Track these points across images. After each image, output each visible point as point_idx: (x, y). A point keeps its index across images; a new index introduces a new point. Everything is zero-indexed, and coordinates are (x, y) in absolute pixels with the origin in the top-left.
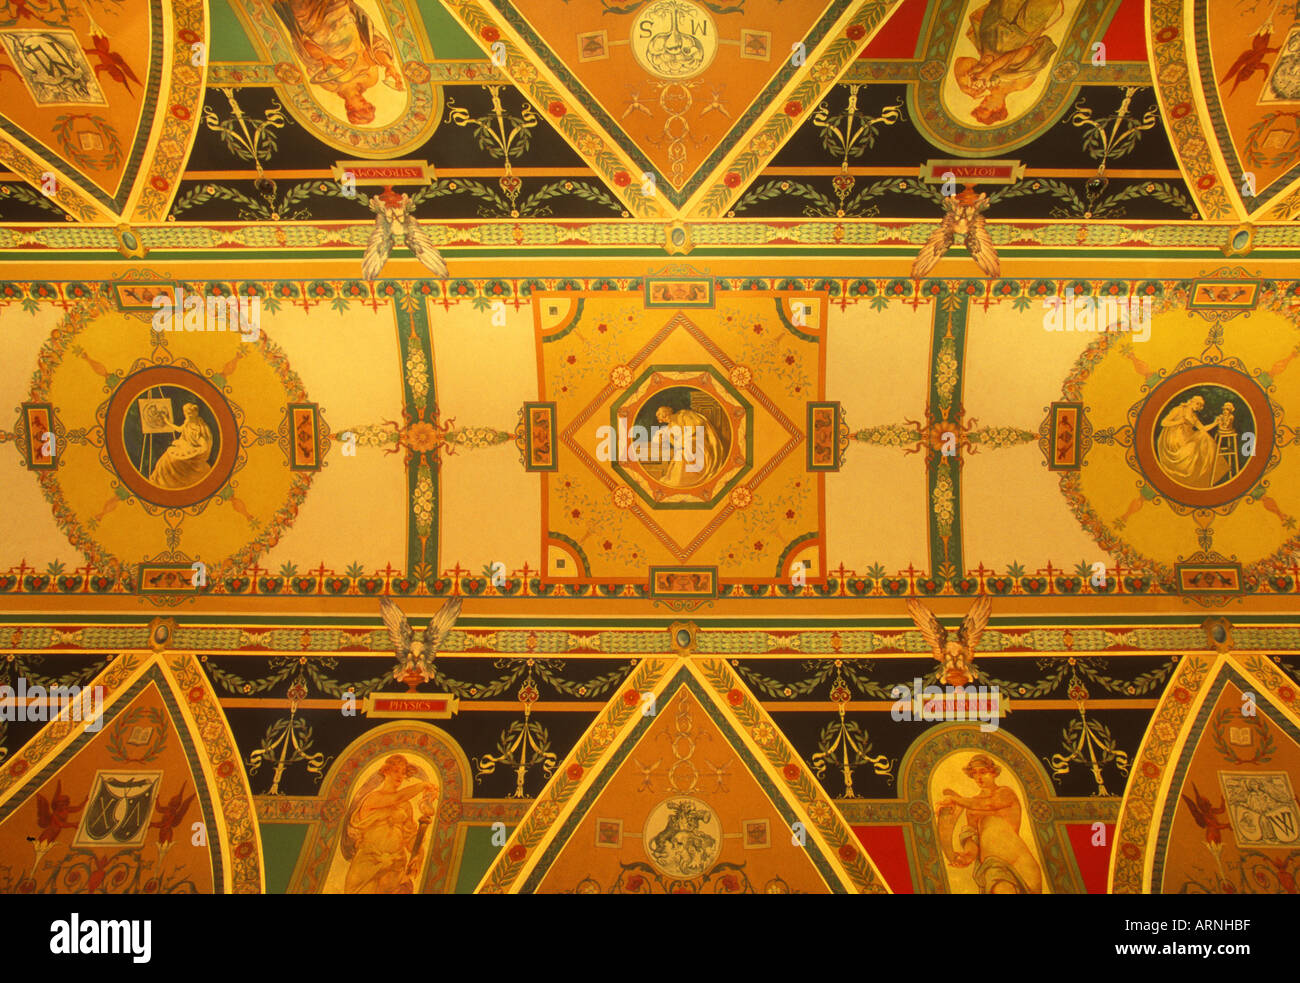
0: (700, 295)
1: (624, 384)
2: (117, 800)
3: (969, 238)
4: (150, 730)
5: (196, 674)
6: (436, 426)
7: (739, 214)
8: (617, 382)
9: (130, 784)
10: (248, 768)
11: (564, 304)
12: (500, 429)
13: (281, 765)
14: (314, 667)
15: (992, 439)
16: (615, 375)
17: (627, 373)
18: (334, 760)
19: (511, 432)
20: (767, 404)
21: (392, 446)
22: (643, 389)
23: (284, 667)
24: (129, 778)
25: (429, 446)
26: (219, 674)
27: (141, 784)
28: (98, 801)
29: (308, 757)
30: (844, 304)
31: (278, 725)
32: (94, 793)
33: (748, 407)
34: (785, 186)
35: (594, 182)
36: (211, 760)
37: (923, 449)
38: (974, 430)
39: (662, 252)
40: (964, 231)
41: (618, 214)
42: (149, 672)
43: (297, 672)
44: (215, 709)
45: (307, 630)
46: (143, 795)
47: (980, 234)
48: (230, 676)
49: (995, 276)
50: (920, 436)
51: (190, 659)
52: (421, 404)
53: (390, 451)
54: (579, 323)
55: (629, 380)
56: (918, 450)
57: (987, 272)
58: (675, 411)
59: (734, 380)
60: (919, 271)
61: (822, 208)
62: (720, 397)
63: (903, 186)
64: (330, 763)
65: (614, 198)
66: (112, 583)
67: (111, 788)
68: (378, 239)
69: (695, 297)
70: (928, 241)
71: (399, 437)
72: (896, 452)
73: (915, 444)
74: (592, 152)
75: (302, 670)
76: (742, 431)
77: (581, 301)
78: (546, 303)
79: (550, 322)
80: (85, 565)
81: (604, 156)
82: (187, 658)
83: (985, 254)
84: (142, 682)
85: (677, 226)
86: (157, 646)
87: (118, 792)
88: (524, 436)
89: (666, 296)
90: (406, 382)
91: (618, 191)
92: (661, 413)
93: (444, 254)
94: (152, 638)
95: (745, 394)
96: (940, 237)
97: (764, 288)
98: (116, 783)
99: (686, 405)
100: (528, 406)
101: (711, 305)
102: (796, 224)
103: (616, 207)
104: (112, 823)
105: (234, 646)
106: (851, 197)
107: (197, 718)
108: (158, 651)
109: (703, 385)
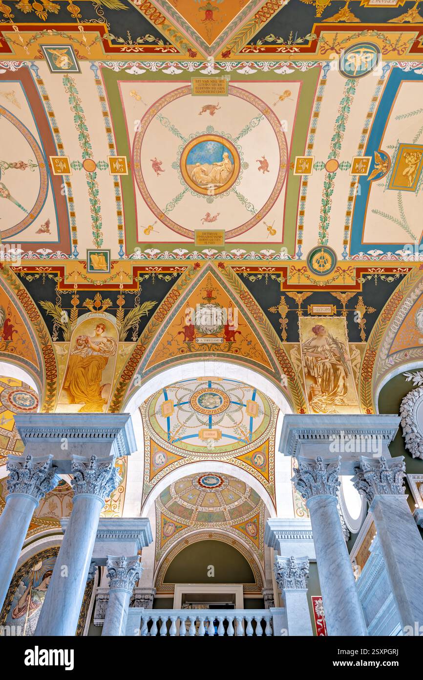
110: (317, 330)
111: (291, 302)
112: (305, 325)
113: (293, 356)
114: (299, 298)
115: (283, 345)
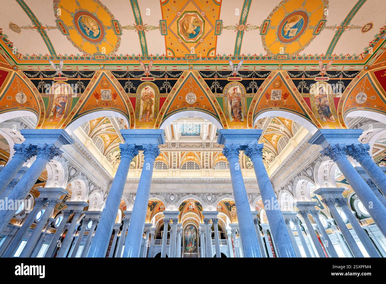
0: (188, 57)
1: (201, 39)
3: (145, 67)
6: (238, 30)
7: (182, 71)
8: (203, 40)
11: (211, 55)
12: (226, 30)
15: (131, 27)
16: (203, 41)
17: (201, 41)
19: (224, 29)
20: (175, 35)
21: (248, 26)
22: (198, 38)
25: (241, 26)
30: (163, 55)
33: (179, 34)
34: (175, 76)
35: (203, 77)
37: (144, 25)
38: (135, 29)
39: (193, 65)
40: (146, 69)
41: (200, 71)
47: (144, 68)
49: (139, 60)
50: (145, 28)
52: (240, 35)
53: (249, 25)
54: (208, 51)
55: (200, 40)
56: (145, 25)
57: (141, 61)
58: (192, 33)
59: (181, 40)
60: (152, 61)
61: (169, 73)
62: (184, 36)
63: (157, 77)
65: (201, 74)
68: (239, 67)
69: (188, 56)
70: (152, 67)
71: (246, 28)
72: (149, 24)
73: (146, 26)
74: (203, 82)
76: (179, 29)
77: (207, 56)
78: (213, 55)
79: (213, 52)
81: (201, 81)
83: (142, 64)
85: (191, 69)
88: (222, 28)
89: (193, 56)
90: (242, 40)
91: (200, 76)
92: (195, 33)
93: (229, 65)
95: (179, 37)
96: (150, 68)
97: (177, 58)
99: (190, 35)
100: (220, 35)
101: (186, 55)
102: (173, 70)
103: (200, 73)
106: (165, 74)
109: (187, 39)
110: (234, 209)
111: (230, 205)
112: (232, 209)
113: (230, 213)
114: (231, 205)
115: (229, 211)
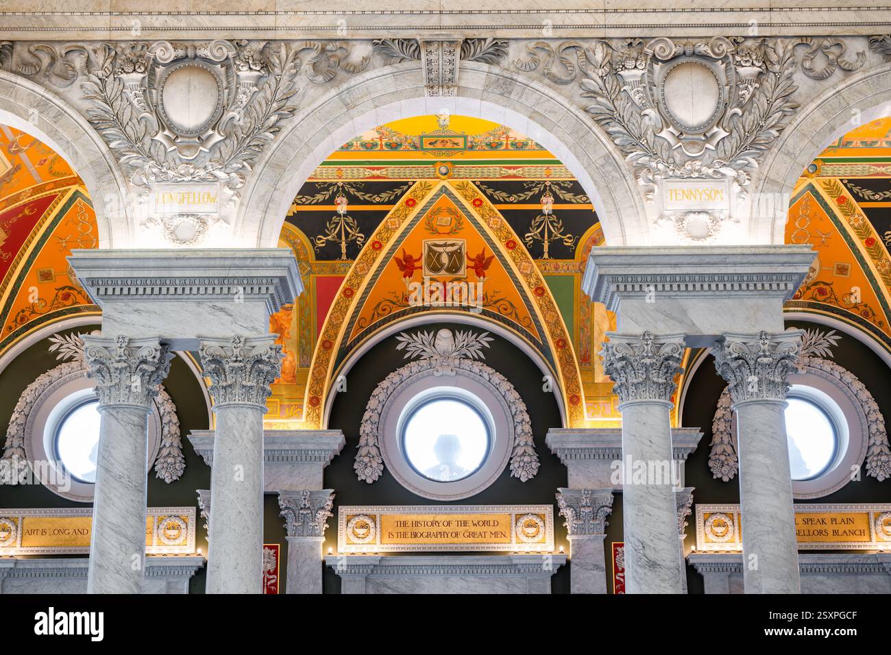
2: (440, 254)
4: (449, 218)
5: (473, 191)
9: (445, 245)
10: (525, 244)
13: (546, 242)
14: (556, 186)
18: (579, 239)
23: (535, 187)
24: (444, 242)
26: (490, 191)
27: (453, 245)
28: (429, 255)
29: (562, 237)
31: (538, 219)
32: (425, 251)
36: (500, 240)
42: (441, 190)
43: (545, 190)
44: (493, 211)
45: (548, 167)
46: (456, 251)
48: (498, 192)
51: (468, 184)
64: (577, 241)
66: (401, 145)
67: (434, 248)
75: (548, 188)
80: (378, 137)
82: (465, 183)
84: (437, 195)
86: (443, 177)
87: (440, 249)
94: (437, 172)
98: (436, 245)
104: (442, 265)
105: (497, 176)
107: (483, 216)
108: (444, 180)
